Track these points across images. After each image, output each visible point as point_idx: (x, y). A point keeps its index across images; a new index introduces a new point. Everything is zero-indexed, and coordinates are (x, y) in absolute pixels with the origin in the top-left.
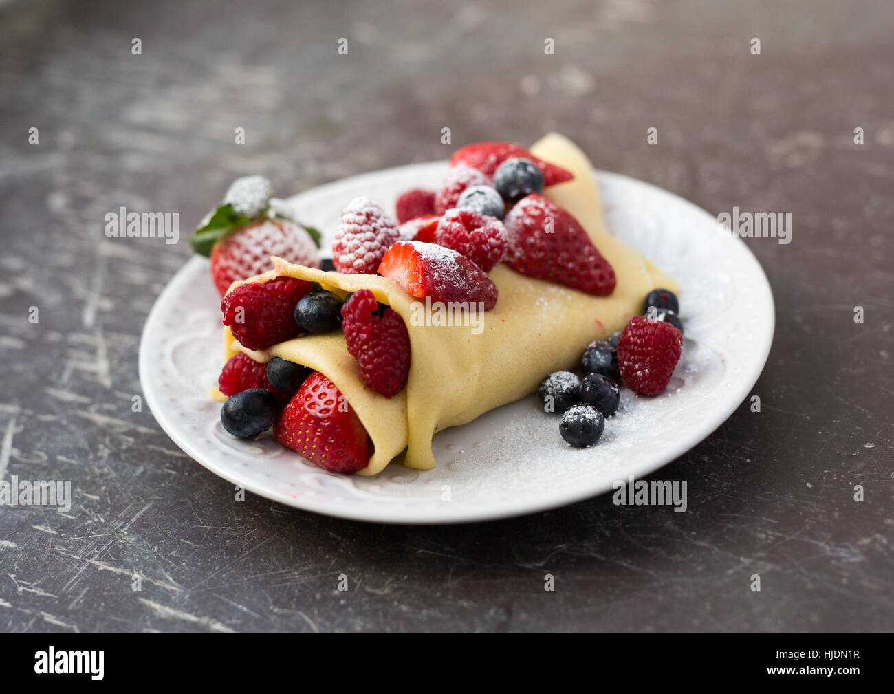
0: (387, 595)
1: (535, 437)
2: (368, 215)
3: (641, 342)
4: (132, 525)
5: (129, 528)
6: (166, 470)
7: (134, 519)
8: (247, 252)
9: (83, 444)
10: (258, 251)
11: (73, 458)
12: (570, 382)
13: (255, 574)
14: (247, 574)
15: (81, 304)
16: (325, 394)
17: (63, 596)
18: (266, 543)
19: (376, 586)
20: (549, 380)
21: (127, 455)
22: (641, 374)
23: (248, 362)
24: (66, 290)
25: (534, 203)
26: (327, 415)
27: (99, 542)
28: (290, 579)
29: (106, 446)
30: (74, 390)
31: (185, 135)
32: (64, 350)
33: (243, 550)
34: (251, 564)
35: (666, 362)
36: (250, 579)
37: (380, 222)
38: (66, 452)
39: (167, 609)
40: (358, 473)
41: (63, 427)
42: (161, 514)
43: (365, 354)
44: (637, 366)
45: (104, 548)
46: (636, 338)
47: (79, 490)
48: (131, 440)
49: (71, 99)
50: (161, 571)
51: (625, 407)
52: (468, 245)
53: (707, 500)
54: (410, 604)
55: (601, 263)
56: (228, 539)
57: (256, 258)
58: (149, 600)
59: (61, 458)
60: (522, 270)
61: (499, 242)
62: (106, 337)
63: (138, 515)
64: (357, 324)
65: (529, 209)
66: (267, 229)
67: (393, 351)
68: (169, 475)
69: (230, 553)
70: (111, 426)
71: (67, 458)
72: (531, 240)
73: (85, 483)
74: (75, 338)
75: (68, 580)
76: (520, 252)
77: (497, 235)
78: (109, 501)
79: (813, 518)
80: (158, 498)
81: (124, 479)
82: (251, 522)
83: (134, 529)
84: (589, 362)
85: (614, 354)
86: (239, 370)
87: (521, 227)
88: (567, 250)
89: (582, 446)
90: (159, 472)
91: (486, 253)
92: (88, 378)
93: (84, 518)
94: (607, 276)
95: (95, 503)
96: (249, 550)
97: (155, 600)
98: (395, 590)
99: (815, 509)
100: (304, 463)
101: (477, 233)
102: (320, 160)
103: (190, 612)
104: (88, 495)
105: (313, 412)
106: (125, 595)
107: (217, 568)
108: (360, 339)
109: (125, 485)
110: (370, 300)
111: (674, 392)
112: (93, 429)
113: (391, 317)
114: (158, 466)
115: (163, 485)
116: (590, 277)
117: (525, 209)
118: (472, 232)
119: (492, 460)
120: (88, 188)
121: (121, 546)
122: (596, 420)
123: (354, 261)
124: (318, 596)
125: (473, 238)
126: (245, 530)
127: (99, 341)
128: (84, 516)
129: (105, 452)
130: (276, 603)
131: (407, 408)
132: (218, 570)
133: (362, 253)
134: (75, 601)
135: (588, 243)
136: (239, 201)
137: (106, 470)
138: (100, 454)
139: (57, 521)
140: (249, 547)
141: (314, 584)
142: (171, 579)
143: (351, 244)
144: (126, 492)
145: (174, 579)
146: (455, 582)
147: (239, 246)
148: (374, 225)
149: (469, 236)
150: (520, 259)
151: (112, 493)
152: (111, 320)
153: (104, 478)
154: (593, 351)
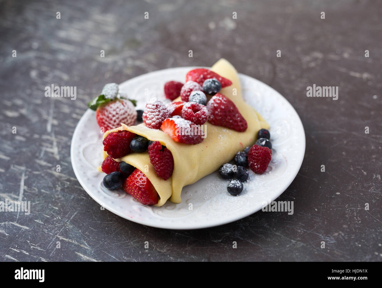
0: (165, 252)
1: (218, 189)
2: (157, 106)
3: (257, 155)
4: (71, 221)
5: (70, 222)
6: (82, 197)
7: (72, 218)
8: (110, 113)
9: (50, 185)
10: (114, 113)
11: (47, 191)
12: (231, 169)
13: (117, 242)
14: (114, 242)
15: (46, 121)
16: (142, 179)
17: (48, 250)
18: (120, 229)
19: (161, 248)
20: (223, 168)
21: (67, 190)
22: (257, 167)
23: (112, 161)
24: (40, 115)
25: (218, 97)
26: (143, 187)
27: (59, 228)
28: (130, 245)
29: (59, 186)
30: (45, 161)
31: (80, 44)
32: (41, 142)
33: (112, 232)
34: (115, 238)
35: (266, 163)
36: (115, 245)
37: (161, 108)
38: (44, 188)
39: (86, 256)
40: (154, 205)
41: (43, 177)
42: (81, 216)
43: (157, 165)
44: (255, 164)
45: (61, 230)
46: (255, 154)
47: (51, 205)
48: (68, 183)
49: (36, 25)
50: (82, 240)
51: (250, 178)
52: (194, 118)
53: (279, 215)
54: (173, 256)
55: (243, 120)
56: (107, 227)
57: (114, 116)
58: (79, 253)
59: (43, 191)
60: (213, 123)
61: (205, 117)
62: (56, 137)
63: (73, 216)
64: (154, 154)
65: (216, 100)
66: (118, 104)
67: (167, 164)
68: (83, 199)
69: (107, 234)
70: (61, 177)
71: (45, 190)
72: (217, 112)
73: (52, 202)
74: (45, 137)
75: (49, 244)
76: (212, 117)
77: (205, 114)
78: (62, 210)
79: (318, 224)
80: (80, 209)
81: (67, 200)
82: (114, 220)
83: (72, 222)
84: (237, 159)
85: (247, 157)
86: (109, 164)
87: (213, 107)
88: (230, 116)
89: (235, 195)
90: (79, 197)
91: (201, 121)
92: (51, 155)
93: (53, 217)
94: (244, 125)
95: (57, 211)
96: (114, 232)
97: (81, 253)
98: (168, 250)
99: (318, 220)
100: (134, 200)
101: (198, 114)
102: (133, 58)
103: (94, 258)
104: (54, 207)
105: (138, 185)
106: (70, 251)
107: (103, 240)
108: (155, 160)
109: (67, 203)
110: (159, 146)
111: (268, 172)
112: (54, 178)
113: (167, 152)
114: (79, 195)
115: (81, 203)
116: (238, 125)
117: (214, 100)
118: (196, 113)
119: (202, 200)
120: (45, 69)
121: (68, 230)
122: (241, 187)
123: (152, 123)
124: (140, 252)
125: (196, 116)
126: (113, 223)
127: (53, 138)
128: (53, 216)
129: (59, 189)
130: (125, 255)
131: (172, 183)
132: (104, 240)
133: (155, 120)
134: (52, 253)
135: (237, 112)
136: (107, 94)
137: (60, 196)
138: (57, 189)
139: (43, 218)
140: (114, 231)
141: (138, 247)
142: (86, 244)
143: (150, 117)
144: (68, 206)
145: (88, 244)
146: (189, 248)
147: (107, 111)
148: (159, 109)
149: (195, 115)
150: (212, 119)
151: (63, 206)
152: (57, 129)
153: (59, 200)
154: (239, 156)
